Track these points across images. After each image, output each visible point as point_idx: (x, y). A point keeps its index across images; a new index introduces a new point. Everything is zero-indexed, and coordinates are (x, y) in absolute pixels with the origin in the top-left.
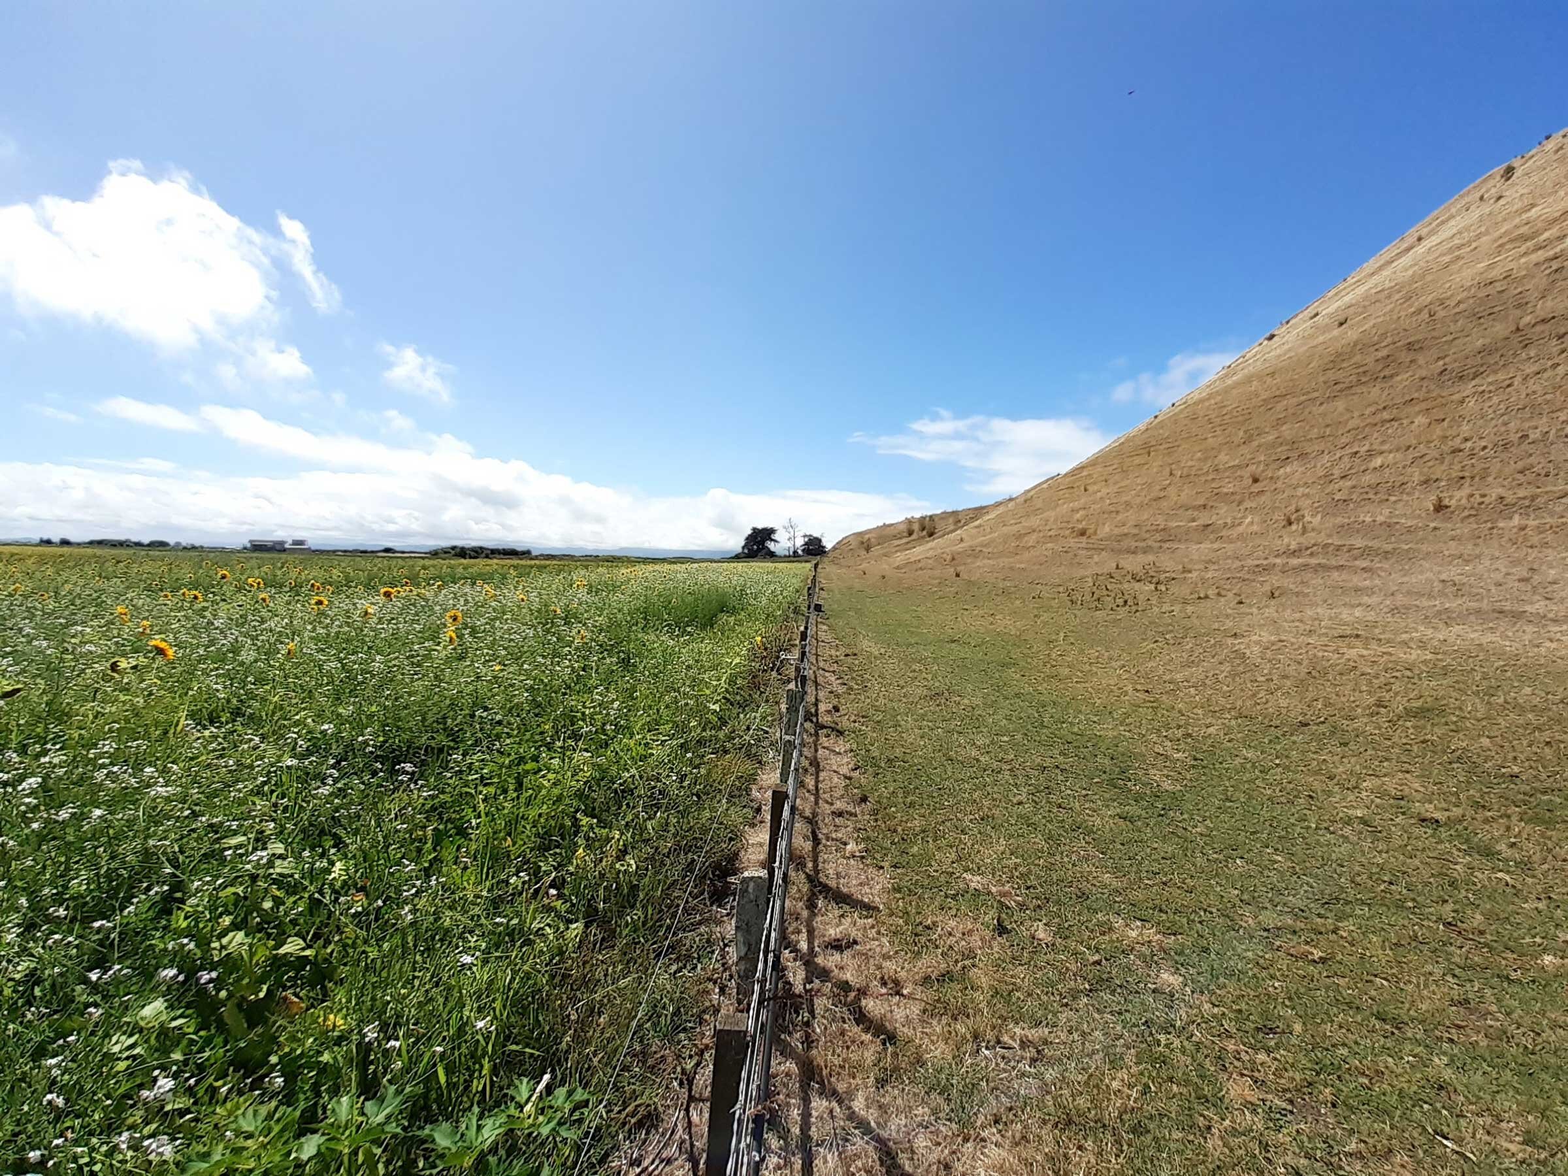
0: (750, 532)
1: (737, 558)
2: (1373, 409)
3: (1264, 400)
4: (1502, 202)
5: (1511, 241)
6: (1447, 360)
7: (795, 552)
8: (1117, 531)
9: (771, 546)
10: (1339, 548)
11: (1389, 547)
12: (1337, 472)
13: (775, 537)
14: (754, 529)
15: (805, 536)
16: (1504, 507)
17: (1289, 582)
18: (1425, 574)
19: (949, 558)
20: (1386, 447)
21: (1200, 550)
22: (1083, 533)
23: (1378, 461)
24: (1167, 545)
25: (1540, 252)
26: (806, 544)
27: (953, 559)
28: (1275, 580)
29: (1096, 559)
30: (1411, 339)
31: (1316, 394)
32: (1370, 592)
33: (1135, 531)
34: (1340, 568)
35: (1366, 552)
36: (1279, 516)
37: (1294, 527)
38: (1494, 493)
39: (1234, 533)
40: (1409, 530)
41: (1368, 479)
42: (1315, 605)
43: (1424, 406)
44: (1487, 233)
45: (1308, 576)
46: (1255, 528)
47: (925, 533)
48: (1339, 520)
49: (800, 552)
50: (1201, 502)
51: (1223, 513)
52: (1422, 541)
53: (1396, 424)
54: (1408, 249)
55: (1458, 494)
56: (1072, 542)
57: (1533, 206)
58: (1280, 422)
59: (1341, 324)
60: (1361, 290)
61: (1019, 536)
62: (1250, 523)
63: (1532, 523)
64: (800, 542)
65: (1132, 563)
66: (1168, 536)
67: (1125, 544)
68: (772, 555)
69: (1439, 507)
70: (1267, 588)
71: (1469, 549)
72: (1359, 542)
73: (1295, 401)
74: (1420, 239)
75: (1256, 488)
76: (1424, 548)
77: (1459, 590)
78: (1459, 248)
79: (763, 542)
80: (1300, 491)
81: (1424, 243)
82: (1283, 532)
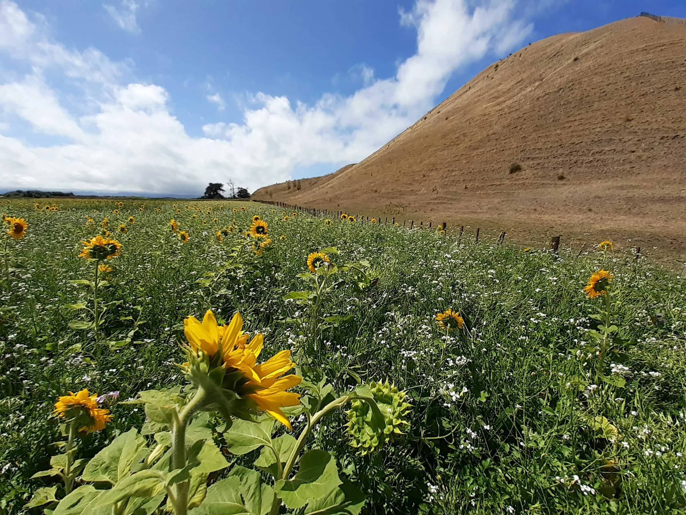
0: (209, 185)
1: (203, 198)
2: (453, 156)
3: (425, 147)
4: (493, 80)
5: (493, 98)
6: (472, 142)
7: (234, 196)
8: (387, 191)
9: (221, 192)
10: (445, 198)
11: (455, 198)
12: (445, 176)
13: (223, 188)
14: (210, 184)
15: (239, 188)
16: (478, 188)
17: (435, 207)
18: (462, 204)
19: (328, 200)
20: (456, 169)
21: (412, 198)
22: (376, 191)
23: (454, 174)
24: (402, 196)
25: (498, 106)
26: (239, 192)
27: (330, 200)
28: (432, 206)
29: (382, 200)
30: (464, 132)
31: (439, 148)
32: (451, 208)
33: (392, 191)
34: (446, 203)
35: (451, 199)
36: (431, 188)
37: (435, 192)
38: (477, 184)
39: (420, 193)
40: (460, 194)
41: (452, 179)
42: (440, 212)
43: (466, 156)
44: (487, 92)
45: (439, 205)
46: (425, 192)
47: (296, 188)
48: (445, 190)
49: (236, 196)
50: (410, 182)
51: (416, 187)
52: (461, 196)
53: (458, 162)
54: (467, 91)
55: (470, 184)
56: (374, 194)
57: (501, 84)
58: (430, 156)
59: (446, 119)
60: (453, 105)
61: (353, 192)
62: (424, 190)
63: (482, 192)
64: (236, 191)
65: (395, 202)
66: (402, 194)
67: (390, 195)
68: (222, 198)
69: (466, 188)
70: (430, 208)
71: (470, 199)
72: (449, 197)
73: (434, 149)
74: (470, 88)
75: (424, 178)
76: (462, 198)
77: (467, 207)
78: (479, 96)
79: (216, 191)
80: (436, 181)
81: (471, 90)
82: (433, 193)
